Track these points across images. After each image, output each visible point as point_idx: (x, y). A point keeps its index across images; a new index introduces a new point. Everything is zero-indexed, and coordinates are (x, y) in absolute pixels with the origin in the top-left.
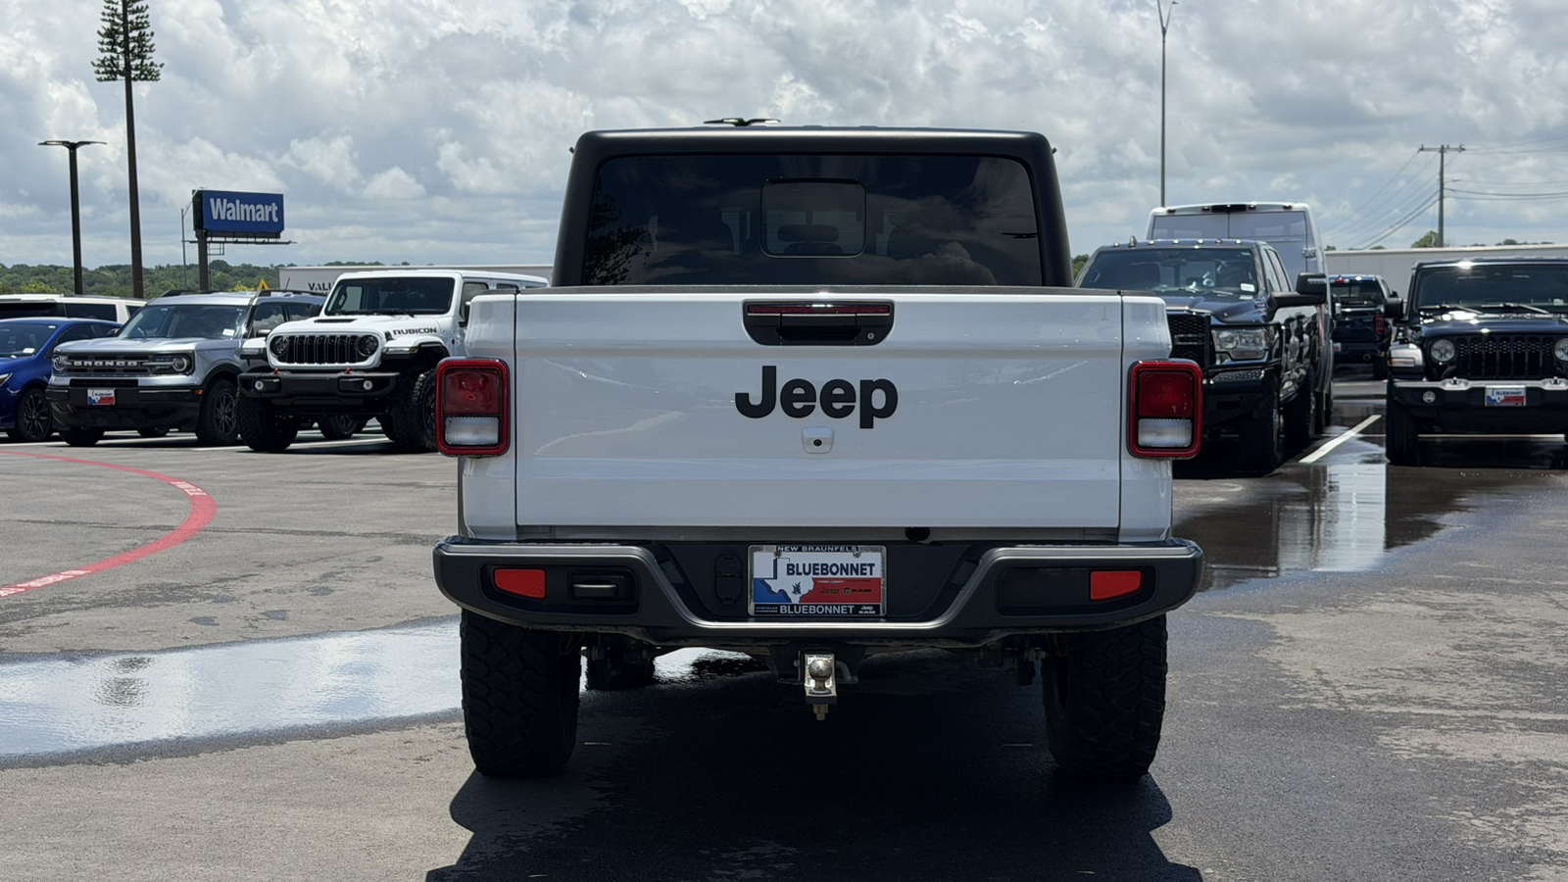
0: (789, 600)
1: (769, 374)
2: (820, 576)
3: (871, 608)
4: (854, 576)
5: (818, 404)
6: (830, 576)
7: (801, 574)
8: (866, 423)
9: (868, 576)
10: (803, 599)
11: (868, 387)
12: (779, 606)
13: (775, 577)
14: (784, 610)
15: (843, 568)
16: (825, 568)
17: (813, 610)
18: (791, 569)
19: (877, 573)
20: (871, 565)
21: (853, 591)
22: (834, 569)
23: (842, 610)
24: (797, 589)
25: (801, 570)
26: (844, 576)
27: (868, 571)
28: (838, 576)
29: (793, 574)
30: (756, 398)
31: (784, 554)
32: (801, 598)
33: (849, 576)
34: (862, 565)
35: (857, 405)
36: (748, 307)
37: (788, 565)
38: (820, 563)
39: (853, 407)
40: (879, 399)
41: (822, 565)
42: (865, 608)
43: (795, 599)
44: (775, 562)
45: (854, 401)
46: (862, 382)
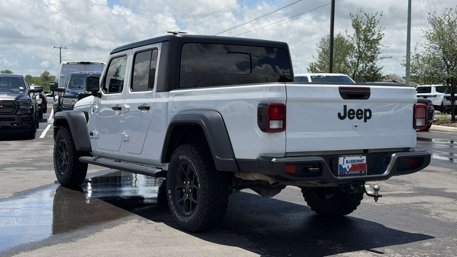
0: (346, 170)
1: (345, 107)
2: (353, 163)
3: (364, 171)
4: (360, 163)
5: (355, 116)
6: (355, 163)
7: (349, 163)
8: (365, 121)
9: (363, 163)
11: (366, 111)
12: (345, 172)
13: (344, 164)
15: (358, 161)
16: (354, 161)
17: (352, 173)
18: (347, 162)
19: (365, 162)
20: (364, 160)
21: (360, 167)
22: (356, 161)
23: (358, 172)
24: (348, 167)
25: (349, 162)
26: (358, 163)
27: (363, 161)
28: (357, 163)
29: (347, 163)
30: (342, 115)
31: (346, 158)
32: (349, 170)
33: (359, 163)
34: (362, 160)
35: (364, 116)
36: (340, 88)
37: (347, 161)
38: (353, 159)
39: (363, 116)
40: (368, 114)
41: (354, 160)
42: (363, 171)
43: (348, 170)
44: (344, 160)
45: (363, 115)
46: (365, 110)
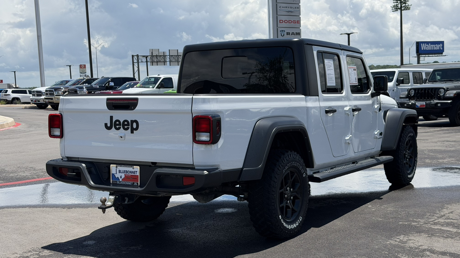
0: (119, 180)
1: (111, 118)
2: (126, 174)
3: (136, 183)
4: (133, 174)
5: (121, 126)
6: (128, 174)
7: (121, 173)
8: (132, 132)
9: (136, 174)
10: (122, 180)
11: (132, 122)
12: (117, 181)
13: (116, 174)
14: (118, 182)
15: (131, 172)
16: (127, 172)
17: (124, 183)
18: (120, 172)
19: (138, 174)
20: (137, 172)
21: (133, 178)
22: (129, 172)
23: (130, 184)
24: (121, 177)
25: (122, 172)
26: (131, 174)
27: (136, 173)
28: (130, 174)
29: (120, 173)
30: (109, 125)
31: (118, 167)
32: (122, 179)
33: (132, 174)
34: (135, 171)
35: (130, 127)
36: (108, 99)
37: (119, 170)
38: (126, 170)
39: (129, 127)
40: (135, 126)
41: (126, 171)
42: (135, 183)
43: (121, 180)
44: (116, 169)
45: (129, 126)
46: (131, 120)
